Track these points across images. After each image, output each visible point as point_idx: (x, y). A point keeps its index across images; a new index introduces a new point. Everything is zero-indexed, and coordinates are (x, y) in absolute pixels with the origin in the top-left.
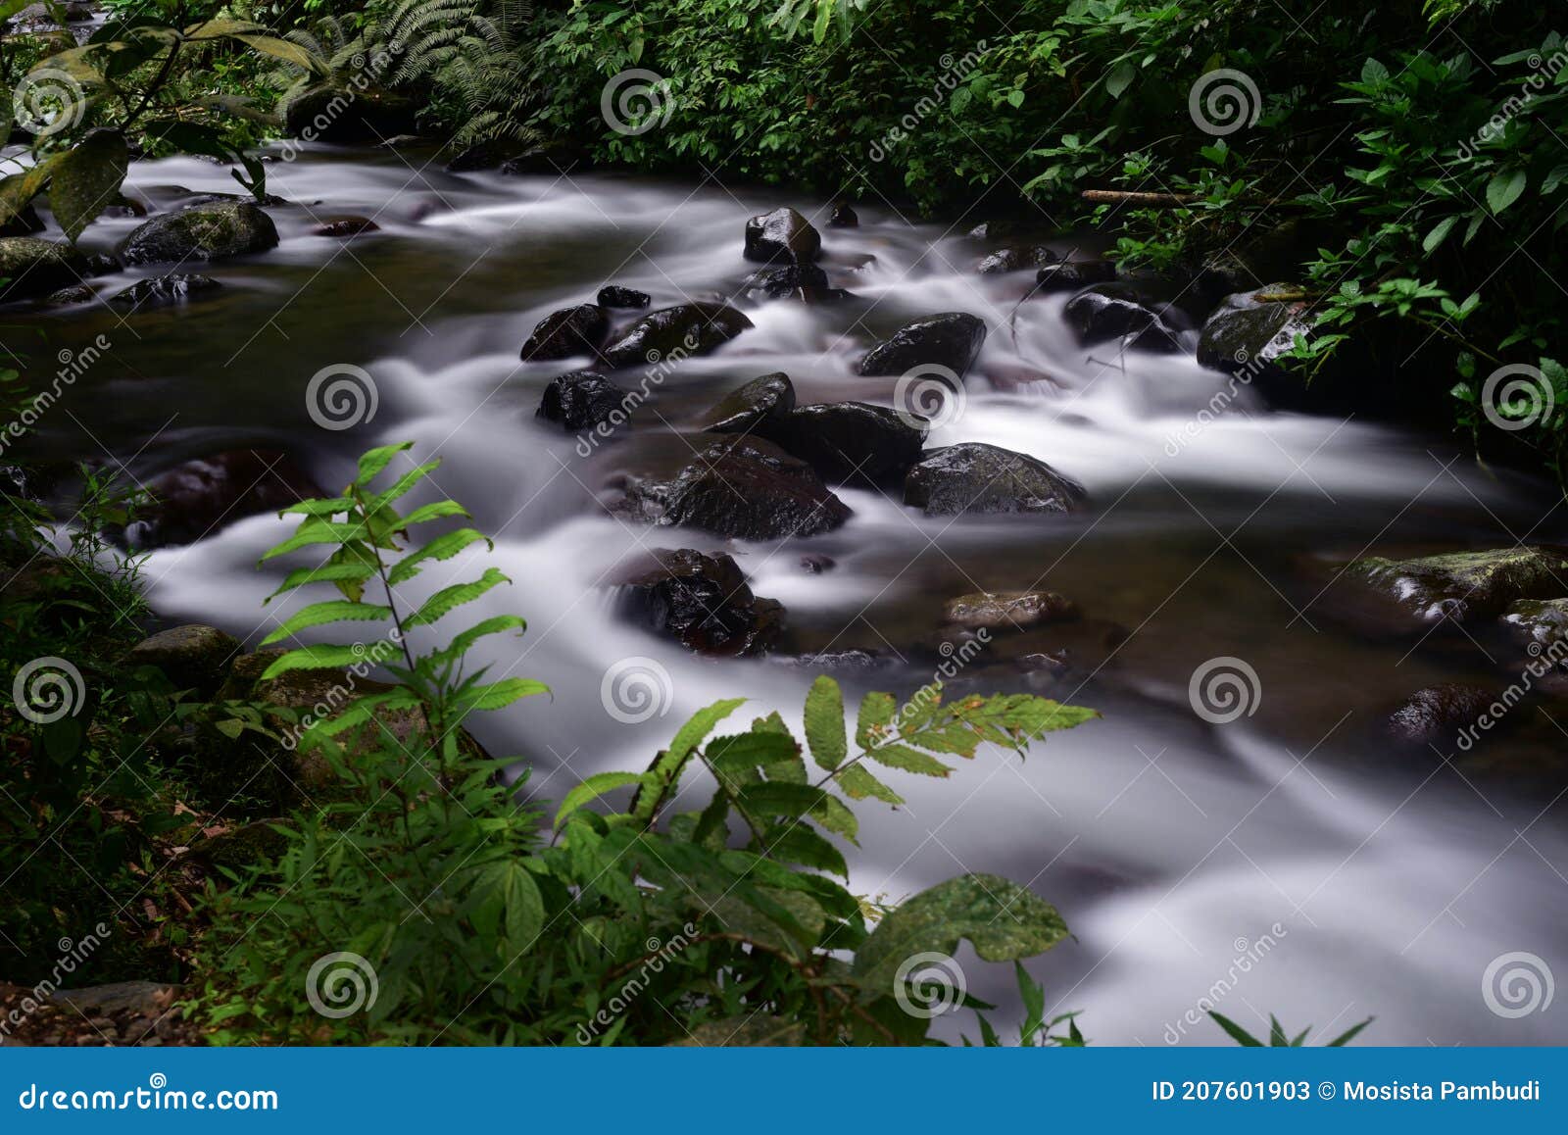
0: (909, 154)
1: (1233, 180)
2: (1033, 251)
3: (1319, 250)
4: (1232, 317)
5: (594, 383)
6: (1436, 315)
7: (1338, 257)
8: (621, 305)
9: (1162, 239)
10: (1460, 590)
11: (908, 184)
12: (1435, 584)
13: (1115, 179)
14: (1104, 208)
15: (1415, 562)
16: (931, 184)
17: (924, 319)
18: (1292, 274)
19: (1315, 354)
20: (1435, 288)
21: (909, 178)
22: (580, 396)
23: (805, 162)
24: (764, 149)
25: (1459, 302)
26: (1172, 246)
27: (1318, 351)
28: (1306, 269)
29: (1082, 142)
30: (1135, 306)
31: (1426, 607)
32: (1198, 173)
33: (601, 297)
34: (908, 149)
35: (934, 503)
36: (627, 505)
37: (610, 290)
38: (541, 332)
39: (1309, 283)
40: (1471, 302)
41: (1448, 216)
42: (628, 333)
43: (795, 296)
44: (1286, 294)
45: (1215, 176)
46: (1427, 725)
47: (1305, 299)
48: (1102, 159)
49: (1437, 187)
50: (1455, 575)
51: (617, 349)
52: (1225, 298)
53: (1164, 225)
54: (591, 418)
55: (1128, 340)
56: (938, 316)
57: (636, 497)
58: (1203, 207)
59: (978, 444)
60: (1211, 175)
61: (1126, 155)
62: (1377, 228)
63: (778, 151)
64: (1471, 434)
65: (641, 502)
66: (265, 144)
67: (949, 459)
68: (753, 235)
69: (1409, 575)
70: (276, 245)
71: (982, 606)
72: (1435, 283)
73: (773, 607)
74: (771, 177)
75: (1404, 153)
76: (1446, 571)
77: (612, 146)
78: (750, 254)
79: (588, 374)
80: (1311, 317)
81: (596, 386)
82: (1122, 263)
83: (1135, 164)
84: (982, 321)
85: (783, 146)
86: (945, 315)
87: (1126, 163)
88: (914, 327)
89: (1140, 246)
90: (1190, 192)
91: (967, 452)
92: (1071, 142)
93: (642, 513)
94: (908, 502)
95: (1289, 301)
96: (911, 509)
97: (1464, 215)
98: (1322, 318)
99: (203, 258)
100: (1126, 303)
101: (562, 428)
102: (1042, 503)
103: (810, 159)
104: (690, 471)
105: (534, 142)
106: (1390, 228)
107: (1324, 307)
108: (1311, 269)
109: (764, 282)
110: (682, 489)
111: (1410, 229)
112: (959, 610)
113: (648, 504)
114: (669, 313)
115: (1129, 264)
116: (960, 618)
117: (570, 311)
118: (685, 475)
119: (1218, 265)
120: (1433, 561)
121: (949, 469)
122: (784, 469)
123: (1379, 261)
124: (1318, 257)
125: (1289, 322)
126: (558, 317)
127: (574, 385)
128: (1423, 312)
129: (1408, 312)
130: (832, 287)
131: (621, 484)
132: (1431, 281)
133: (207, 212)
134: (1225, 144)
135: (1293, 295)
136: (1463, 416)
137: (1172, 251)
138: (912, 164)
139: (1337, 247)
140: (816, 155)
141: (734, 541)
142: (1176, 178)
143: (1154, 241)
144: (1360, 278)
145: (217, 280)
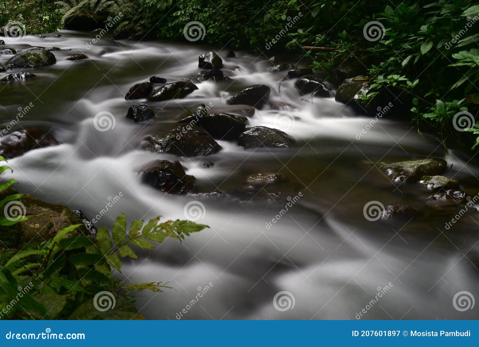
0: (252, 35)
1: (348, 43)
2: (288, 65)
3: (372, 65)
4: (346, 86)
5: (143, 107)
6: (405, 86)
7: (378, 67)
8: (157, 82)
9: (327, 61)
10: (406, 173)
11: (251, 44)
12: (398, 171)
13: (313, 43)
14: (309, 52)
15: (393, 164)
16: (258, 44)
17: (250, 87)
18: (364, 73)
19: (368, 98)
20: (404, 78)
21: (251, 42)
22: (139, 111)
23: (220, 37)
24: (208, 33)
25: (412, 81)
26: (330, 63)
27: (369, 97)
28: (369, 71)
29: (304, 31)
30: (317, 82)
31: (395, 178)
32: (338, 41)
33: (151, 80)
34: (251, 33)
35: (247, 145)
36: (149, 146)
37: (154, 77)
38: (131, 90)
39: (369, 76)
40: (416, 82)
41: (410, 55)
42: (158, 91)
43: (213, 79)
44: (362, 79)
45: (343, 41)
46: (390, 216)
47: (368, 80)
48: (310, 37)
49: (407, 46)
50: (404, 168)
51: (154, 96)
52: (344, 80)
53: (328, 57)
54: (143, 118)
55: (315, 93)
56: (255, 86)
57: (153, 143)
58: (339, 52)
59: (261, 126)
60: (342, 42)
61: (317, 35)
62: (389, 59)
63: (213, 34)
64: (417, 123)
65: (154, 145)
66: (57, 31)
67: (252, 131)
68: (201, 60)
69: (391, 168)
70: (55, 63)
71: (257, 178)
72: (404, 76)
73: (192, 178)
74: (210, 42)
75: (397, 35)
76: (402, 167)
77: (163, 32)
78: (200, 66)
79: (142, 104)
80: (369, 86)
81: (144, 108)
82: (314, 69)
83: (319, 38)
84: (269, 87)
85: (214, 32)
86: (257, 85)
87: (317, 38)
88: (247, 89)
89: (318, 64)
90: (335, 47)
91: (258, 129)
92: (300, 31)
93: (155, 148)
94: (239, 144)
95: (363, 81)
96: (240, 147)
97: (414, 55)
98: (372, 86)
99: (31, 67)
100: (314, 82)
101: (134, 121)
102: (281, 145)
103: (222, 36)
104: (169, 135)
105: (140, 31)
106: (392, 59)
107: (373, 83)
108: (371, 71)
109: (203, 75)
110: (167, 141)
111: (398, 59)
112: (251, 179)
113: (157, 146)
114: (171, 85)
115: (316, 69)
116: (250, 182)
117: (140, 84)
118: (168, 136)
119: (343, 70)
120: (399, 164)
121: (252, 134)
122: (200, 134)
123: (389, 69)
124: (372, 68)
125: (363, 88)
126: (136, 86)
127: (137, 107)
128: (401, 85)
129: (396, 85)
130: (225, 76)
131: (148, 139)
132: (403, 76)
133: (33, 53)
134: (346, 32)
135: (365, 79)
136: (414, 117)
137: (329, 65)
138: (252, 38)
139: (377, 65)
140: (224, 35)
141: (182, 157)
142: (332, 42)
143: (323, 62)
144: (384, 74)
145: (35, 74)
